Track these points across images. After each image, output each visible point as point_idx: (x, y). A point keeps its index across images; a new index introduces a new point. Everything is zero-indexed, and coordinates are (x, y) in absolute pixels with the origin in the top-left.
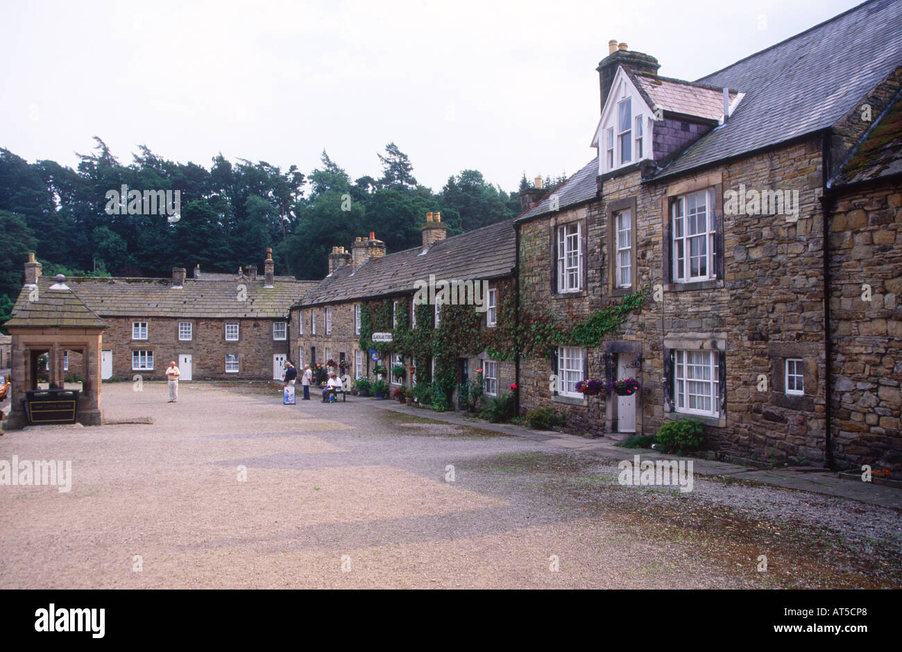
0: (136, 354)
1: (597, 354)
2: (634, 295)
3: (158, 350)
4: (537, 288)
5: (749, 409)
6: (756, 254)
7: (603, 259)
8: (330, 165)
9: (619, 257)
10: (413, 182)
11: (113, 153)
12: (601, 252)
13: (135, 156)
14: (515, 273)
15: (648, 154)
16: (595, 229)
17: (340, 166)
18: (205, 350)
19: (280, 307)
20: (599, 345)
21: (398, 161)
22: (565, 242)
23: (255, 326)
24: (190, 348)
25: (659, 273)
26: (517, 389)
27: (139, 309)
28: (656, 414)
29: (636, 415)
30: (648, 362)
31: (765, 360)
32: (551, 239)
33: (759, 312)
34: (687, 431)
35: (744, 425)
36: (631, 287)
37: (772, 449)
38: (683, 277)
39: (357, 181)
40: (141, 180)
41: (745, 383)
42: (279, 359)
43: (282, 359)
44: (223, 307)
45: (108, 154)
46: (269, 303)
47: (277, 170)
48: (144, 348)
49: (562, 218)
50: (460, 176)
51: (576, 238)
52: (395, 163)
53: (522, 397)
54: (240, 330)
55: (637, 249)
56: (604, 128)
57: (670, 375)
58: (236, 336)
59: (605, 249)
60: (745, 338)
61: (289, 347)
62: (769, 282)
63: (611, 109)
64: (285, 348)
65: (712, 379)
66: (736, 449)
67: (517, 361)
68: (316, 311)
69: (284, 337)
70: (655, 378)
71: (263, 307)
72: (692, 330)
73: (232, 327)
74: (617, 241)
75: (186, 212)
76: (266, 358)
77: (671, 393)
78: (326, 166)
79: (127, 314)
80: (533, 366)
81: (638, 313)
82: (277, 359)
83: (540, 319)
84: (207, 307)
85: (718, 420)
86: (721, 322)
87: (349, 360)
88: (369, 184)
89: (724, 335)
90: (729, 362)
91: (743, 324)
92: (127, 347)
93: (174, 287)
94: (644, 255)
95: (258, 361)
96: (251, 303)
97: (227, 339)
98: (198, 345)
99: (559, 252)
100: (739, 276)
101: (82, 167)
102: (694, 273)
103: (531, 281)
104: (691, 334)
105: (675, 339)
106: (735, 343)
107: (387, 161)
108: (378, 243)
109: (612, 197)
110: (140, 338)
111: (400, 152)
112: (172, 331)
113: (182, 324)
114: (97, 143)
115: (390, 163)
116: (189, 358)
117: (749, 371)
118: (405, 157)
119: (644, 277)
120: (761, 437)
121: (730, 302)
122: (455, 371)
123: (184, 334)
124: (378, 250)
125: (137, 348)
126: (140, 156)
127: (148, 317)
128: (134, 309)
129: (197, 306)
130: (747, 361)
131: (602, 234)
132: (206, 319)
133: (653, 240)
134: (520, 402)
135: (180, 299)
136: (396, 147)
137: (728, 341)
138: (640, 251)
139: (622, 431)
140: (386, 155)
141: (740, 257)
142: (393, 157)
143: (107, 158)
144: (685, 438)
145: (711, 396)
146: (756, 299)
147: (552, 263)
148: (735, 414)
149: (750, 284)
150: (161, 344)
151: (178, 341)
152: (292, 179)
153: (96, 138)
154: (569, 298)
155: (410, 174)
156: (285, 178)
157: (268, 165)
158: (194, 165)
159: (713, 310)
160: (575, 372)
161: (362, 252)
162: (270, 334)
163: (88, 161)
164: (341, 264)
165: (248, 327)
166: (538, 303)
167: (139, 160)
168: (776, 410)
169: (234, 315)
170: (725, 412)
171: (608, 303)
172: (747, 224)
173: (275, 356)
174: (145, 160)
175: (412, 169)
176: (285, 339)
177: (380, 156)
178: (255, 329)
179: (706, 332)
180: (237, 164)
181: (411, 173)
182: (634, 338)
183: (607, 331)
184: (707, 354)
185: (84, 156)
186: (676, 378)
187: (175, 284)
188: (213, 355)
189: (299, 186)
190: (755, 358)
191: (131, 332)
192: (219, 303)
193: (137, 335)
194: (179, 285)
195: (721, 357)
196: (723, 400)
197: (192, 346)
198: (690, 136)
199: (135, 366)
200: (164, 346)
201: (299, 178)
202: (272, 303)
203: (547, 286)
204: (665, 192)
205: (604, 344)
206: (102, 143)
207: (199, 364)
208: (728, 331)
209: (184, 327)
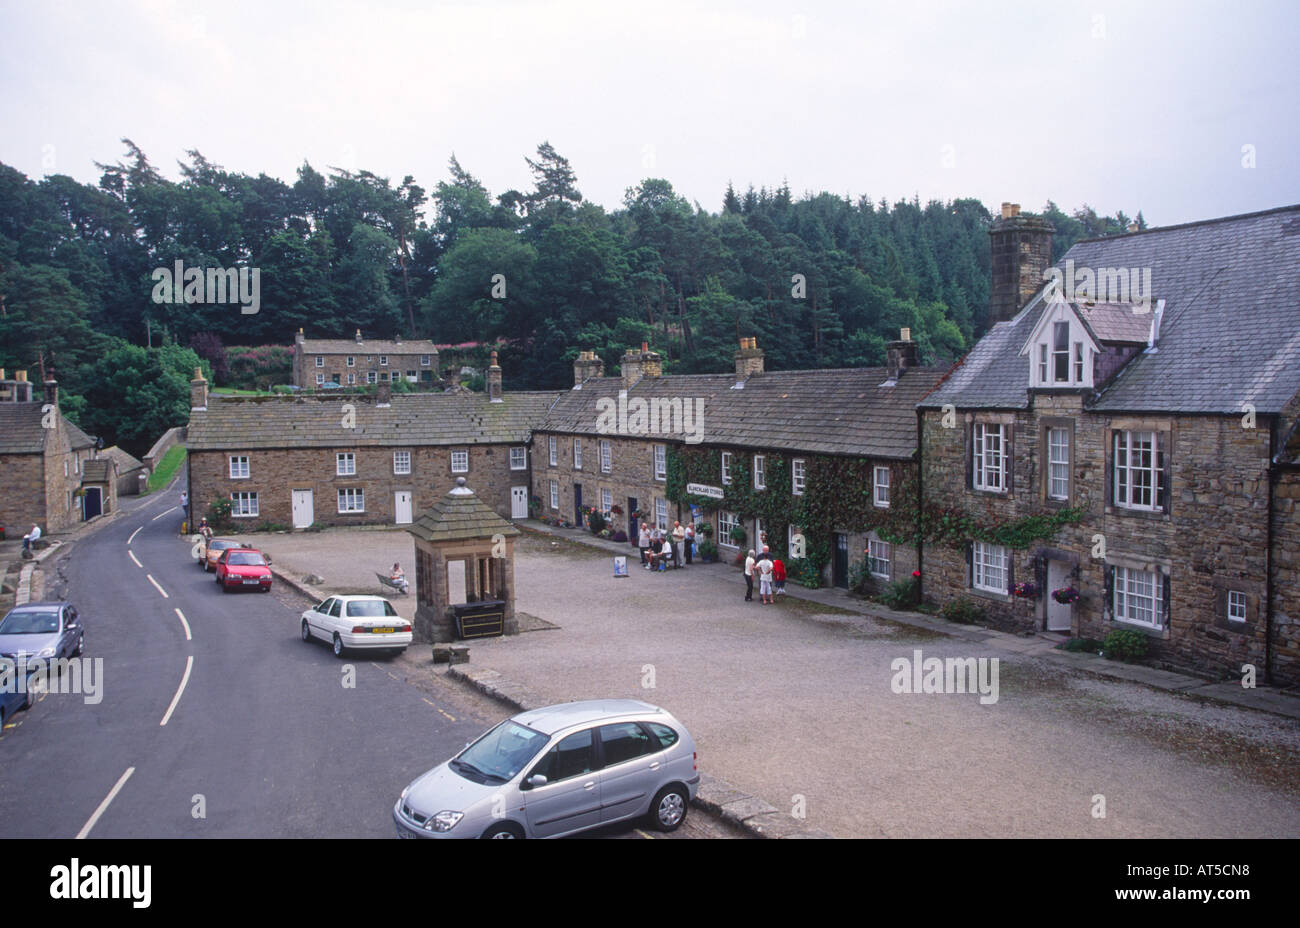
0: (342, 493)
1: (1025, 558)
2: (1072, 509)
3: (370, 488)
4: (946, 479)
5: (1192, 627)
6: (1202, 499)
7: (1033, 468)
8: (461, 176)
9: (1051, 469)
10: (577, 197)
11: (151, 162)
12: (1031, 461)
13: (182, 165)
14: (917, 458)
15: (1088, 382)
16: (1022, 438)
17: (476, 176)
18: (428, 486)
19: (516, 428)
20: (1028, 548)
21: (554, 167)
22: (984, 439)
23: (488, 453)
24: (410, 483)
25: (1100, 495)
26: (919, 576)
27: (342, 437)
28: (1094, 620)
29: (1072, 618)
30: (1085, 573)
31: (1210, 589)
32: (965, 434)
33: (1205, 549)
34: (1134, 642)
35: (1187, 640)
36: (1066, 501)
37: (1214, 662)
38: (1125, 501)
39: (499, 198)
40: (200, 204)
41: (1190, 606)
42: (519, 493)
43: (521, 493)
44: (446, 430)
45: (145, 165)
46: (500, 423)
47: (385, 183)
48: (353, 486)
49: (982, 417)
50: (641, 187)
51: (997, 439)
52: (551, 170)
53: (926, 583)
54: (469, 459)
55: (1075, 467)
56: (1035, 342)
57: (1110, 588)
58: (464, 467)
59: (1035, 459)
60: (1190, 568)
61: (531, 478)
62: (1215, 525)
63: (1045, 325)
64: (526, 478)
65: (1155, 596)
66: (1179, 659)
67: (920, 547)
68: (584, 441)
69: (523, 465)
70: (1094, 588)
71: (496, 428)
72: (1135, 552)
73: (459, 456)
74: (1050, 454)
75: (269, 250)
76: (502, 493)
77: (1111, 603)
78: (455, 178)
79: (329, 444)
80: (941, 555)
81: (1075, 526)
82: (516, 493)
83: (952, 511)
84: (426, 430)
85: (1162, 632)
86: (1167, 551)
87: (646, 508)
88: (516, 202)
89: (1168, 562)
90: (1173, 586)
91: (1188, 555)
92: (331, 484)
93: (380, 406)
94: (1083, 475)
95: (493, 497)
96: (480, 423)
97: (454, 471)
98: (418, 479)
99: (975, 448)
100: (1186, 514)
101: (105, 181)
102: (1136, 500)
103: (937, 470)
104: (1133, 555)
105: (1117, 557)
106: (1180, 570)
107: (539, 168)
108: (653, 356)
109: (1044, 412)
110: (347, 474)
111: (558, 154)
112: (385, 463)
113: (397, 455)
114: (128, 149)
115: (544, 171)
116: (408, 495)
117: (1193, 596)
118: (565, 162)
119: (1083, 495)
120: (1204, 652)
121: (1176, 535)
122: (829, 546)
123: (400, 466)
124: (654, 364)
125: (343, 486)
126: (190, 165)
127: (355, 447)
128: (336, 437)
129: (413, 431)
130: (1191, 588)
131: (1032, 444)
132: (427, 446)
133: (1094, 463)
134: (924, 588)
135: (390, 422)
136: (551, 149)
137: (1173, 568)
138: (1078, 470)
139: (1051, 629)
140: (538, 159)
141: (1188, 499)
142: (547, 162)
143: (143, 171)
144: (1133, 649)
145: (1153, 610)
146: (1203, 538)
147: (968, 456)
148: (1179, 630)
149: (1197, 524)
150: (373, 479)
151: (394, 475)
152: (407, 196)
153: (127, 141)
154: (990, 498)
155: (571, 186)
156: (397, 193)
157: (371, 176)
158: (269, 178)
159: (1158, 538)
160: (994, 569)
161: (634, 368)
162: (506, 462)
163: (114, 173)
164: (592, 373)
165: (479, 455)
166: (948, 494)
167: (189, 172)
168: (1220, 632)
169: (462, 441)
170: (1169, 628)
171: (1039, 511)
172: (1195, 472)
173: (513, 489)
174: (198, 171)
175: (575, 179)
176: (524, 468)
177: (529, 161)
178: (488, 457)
179: (1150, 556)
180: (332, 177)
181: (574, 185)
182: (1070, 548)
183: (1037, 537)
184: (1149, 575)
185: (107, 167)
186: (1115, 590)
187: (380, 402)
188: (437, 490)
189: (417, 204)
190: (1200, 586)
191: (335, 466)
192: (439, 425)
193: (343, 469)
194: (386, 403)
195: (1166, 580)
196: (1166, 617)
197: (412, 480)
198: (1123, 359)
199: (341, 509)
200: (377, 482)
201: (417, 194)
202: (505, 423)
203: (961, 480)
204: (1110, 424)
205: (1033, 548)
206: (135, 148)
207: (421, 503)
208: (1173, 559)
209: (400, 457)
